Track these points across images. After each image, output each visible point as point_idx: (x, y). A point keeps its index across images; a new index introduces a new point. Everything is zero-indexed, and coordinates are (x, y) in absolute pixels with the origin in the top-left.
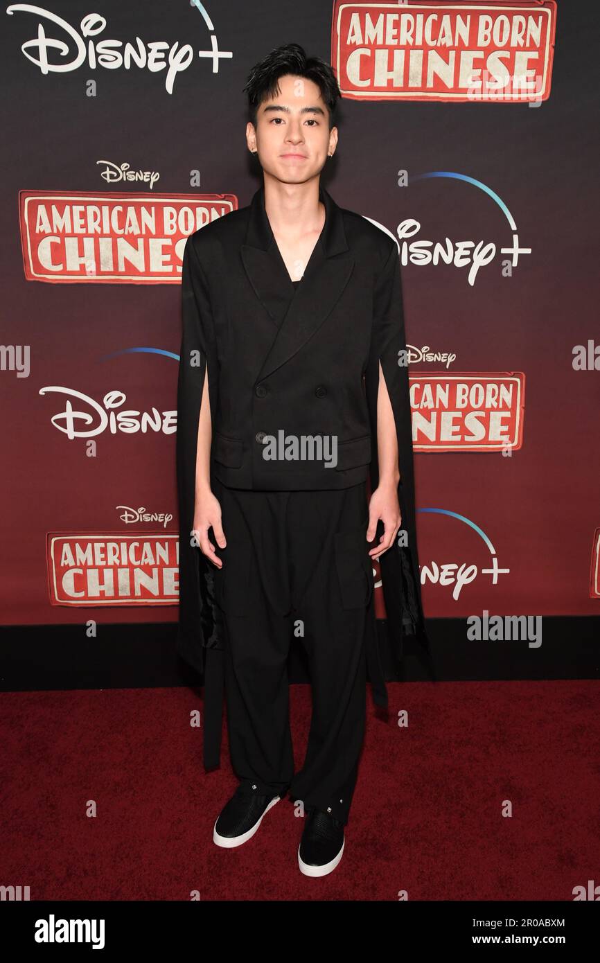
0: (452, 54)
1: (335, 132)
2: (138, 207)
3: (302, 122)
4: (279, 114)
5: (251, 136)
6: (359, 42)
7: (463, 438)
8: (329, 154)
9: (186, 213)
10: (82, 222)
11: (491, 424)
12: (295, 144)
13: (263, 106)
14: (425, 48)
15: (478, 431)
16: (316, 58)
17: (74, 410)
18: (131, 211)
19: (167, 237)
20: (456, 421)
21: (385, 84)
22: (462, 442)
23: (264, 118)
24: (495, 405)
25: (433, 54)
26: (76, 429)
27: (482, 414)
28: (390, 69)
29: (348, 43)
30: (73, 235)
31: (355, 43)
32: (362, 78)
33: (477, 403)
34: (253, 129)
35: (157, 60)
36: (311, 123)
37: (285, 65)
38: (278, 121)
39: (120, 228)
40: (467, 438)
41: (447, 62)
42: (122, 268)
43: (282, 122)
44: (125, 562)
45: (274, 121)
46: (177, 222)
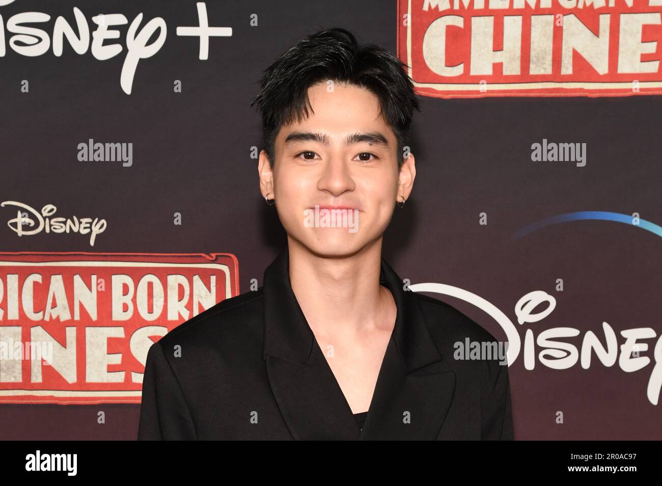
1: (410, 159)
2: (68, 276)
3: (350, 158)
4: (309, 146)
5: (265, 173)
8: (400, 199)
9: (150, 285)
12: (336, 195)
13: (285, 131)
18: (57, 283)
19: (117, 324)
23: (286, 151)
34: (267, 163)
35: (107, 42)
36: (364, 157)
37: (320, 67)
38: (309, 155)
39: (36, 311)
42: (37, 377)
43: (316, 157)
45: (302, 156)
46: (134, 300)
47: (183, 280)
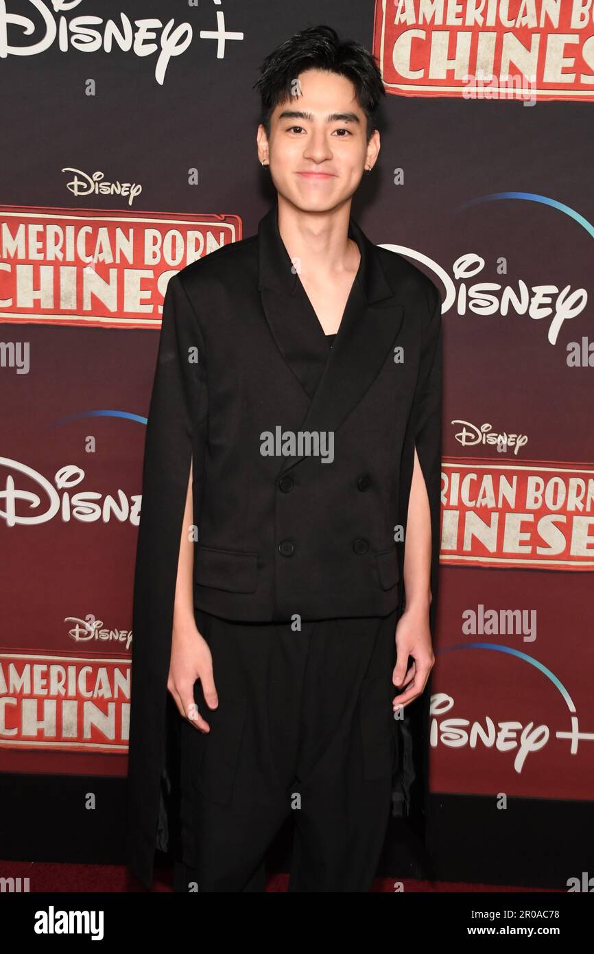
0: (536, 38)
1: (377, 136)
2: (112, 227)
3: (329, 133)
4: (298, 122)
5: (262, 143)
6: (411, 21)
7: (534, 550)
8: (367, 168)
9: (174, 238)
10: (40, 245)
11: (574, 532)
12: (318, 163)
13: (279, 110)
14: (499, 29)
15: (555, 541)
16: (354, 43)
17: (17, 488)
18: (103, 233)
19: (148, 268)
20: (525, 527)
21: (443, 76)
22: (534, 555)
23: (279, 126)
24: (581, 507)
25: (509, 38)
26: (18, 513)
27: (563, 519)
28: (451, 56)
29: (396, 22)
30: (26, 261)
31: (405, 22)
32: (414, 68)
33: (555, 503)
34: (264, 136)
35: (146, 42)
36: (341, 132)
37: (310, 57)
38: (297, 130)
39: (87, 255)
40: (541, 551)
41: (528, 48)
42: (87, 306)
43: (303, 131)
44: (72, 692)
45: (292, 130)
46: (161, 249)
47: (199, 235)
